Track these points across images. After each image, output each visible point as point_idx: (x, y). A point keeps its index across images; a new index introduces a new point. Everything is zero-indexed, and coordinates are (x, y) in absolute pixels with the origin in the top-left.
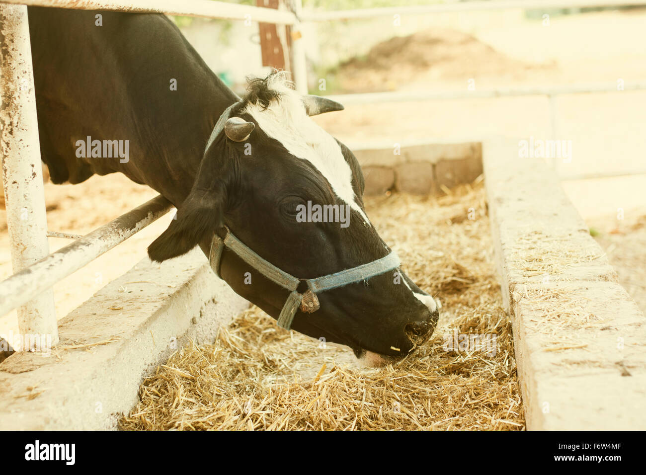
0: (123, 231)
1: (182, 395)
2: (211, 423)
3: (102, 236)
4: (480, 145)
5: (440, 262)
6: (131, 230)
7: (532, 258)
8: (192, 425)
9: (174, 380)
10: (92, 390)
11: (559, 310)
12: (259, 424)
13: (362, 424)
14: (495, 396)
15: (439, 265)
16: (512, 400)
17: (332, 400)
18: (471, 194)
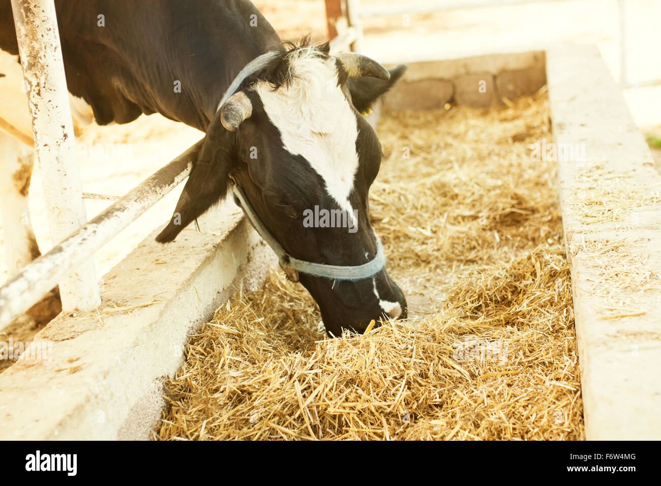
0: (160, 188)
1: (227, 354)
2: (257, 387)
3: (138, 198)
4: (543, 54)
5: (498, 191)
6: (169, 185)
7: (592, 201)
8: (237, 389)
9: (220, 338)
10: (134, 359)
11: (618, 268)
12: (307, 385)
13: (412, 383)
14: (550, 354)
15: (497, 195)
16: (568, 358)
17: (380, 358)
18: (534, 108)
